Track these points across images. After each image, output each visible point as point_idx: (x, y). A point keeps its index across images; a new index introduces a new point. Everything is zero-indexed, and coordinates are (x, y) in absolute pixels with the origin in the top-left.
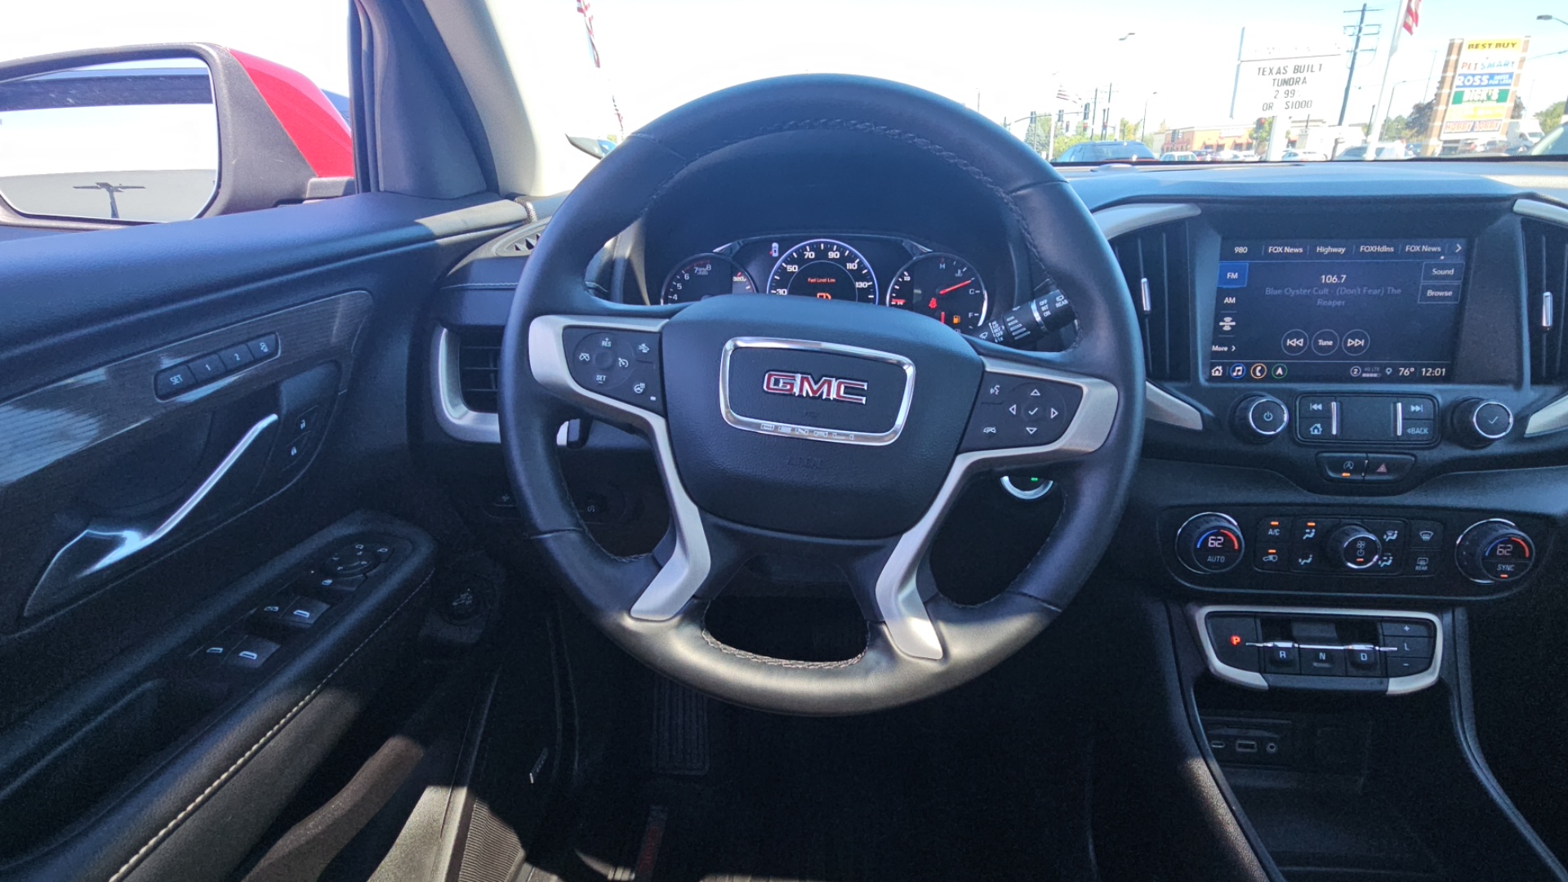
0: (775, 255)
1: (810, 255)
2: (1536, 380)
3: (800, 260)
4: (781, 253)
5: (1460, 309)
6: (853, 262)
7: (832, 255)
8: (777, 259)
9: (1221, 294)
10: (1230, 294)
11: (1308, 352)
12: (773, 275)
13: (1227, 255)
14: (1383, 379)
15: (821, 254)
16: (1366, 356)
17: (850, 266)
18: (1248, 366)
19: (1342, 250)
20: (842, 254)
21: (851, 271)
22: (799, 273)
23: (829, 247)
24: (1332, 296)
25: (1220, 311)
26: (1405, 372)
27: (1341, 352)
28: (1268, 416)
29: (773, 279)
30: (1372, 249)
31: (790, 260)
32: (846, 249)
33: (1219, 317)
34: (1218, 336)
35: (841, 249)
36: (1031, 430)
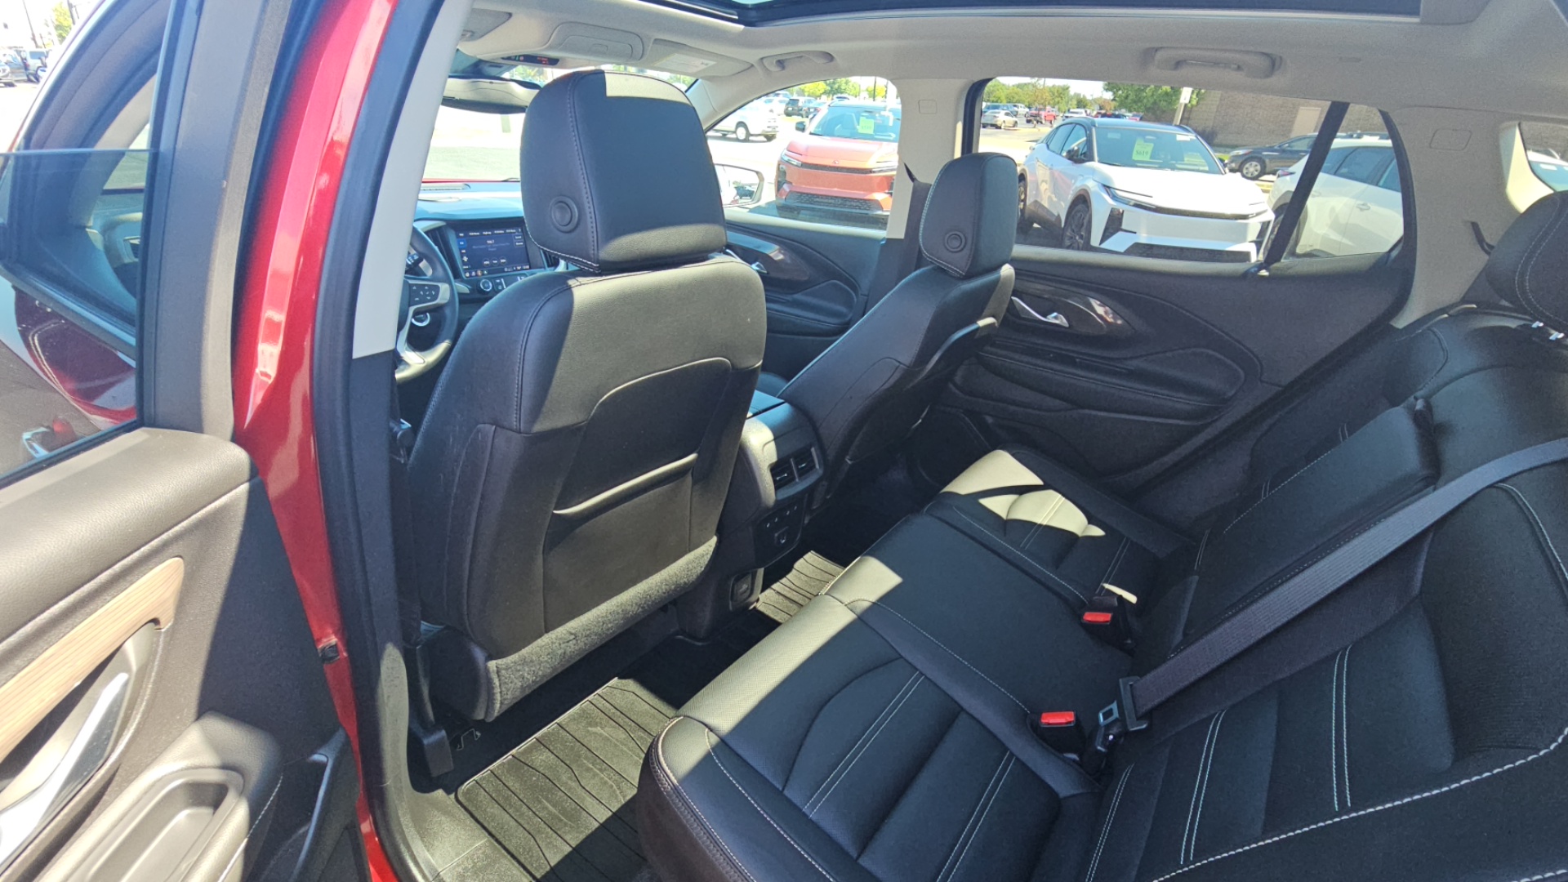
2: (549, 266)
5: (526, 247)
9: (460, 250)
10: (464, 249)
11: (492, 265)
13: (458, 237)
14: (514, 271)
16: (507, 264)
18: (476, 272)
19: (490, 233)
24: (492, 247)
25: (462, 255)
26: (519, 268)
27: (500, 264)
28: (486, 285)
30: (498, 232)
33: (462, 257)
34: (464, 263)
36: (429, 298)
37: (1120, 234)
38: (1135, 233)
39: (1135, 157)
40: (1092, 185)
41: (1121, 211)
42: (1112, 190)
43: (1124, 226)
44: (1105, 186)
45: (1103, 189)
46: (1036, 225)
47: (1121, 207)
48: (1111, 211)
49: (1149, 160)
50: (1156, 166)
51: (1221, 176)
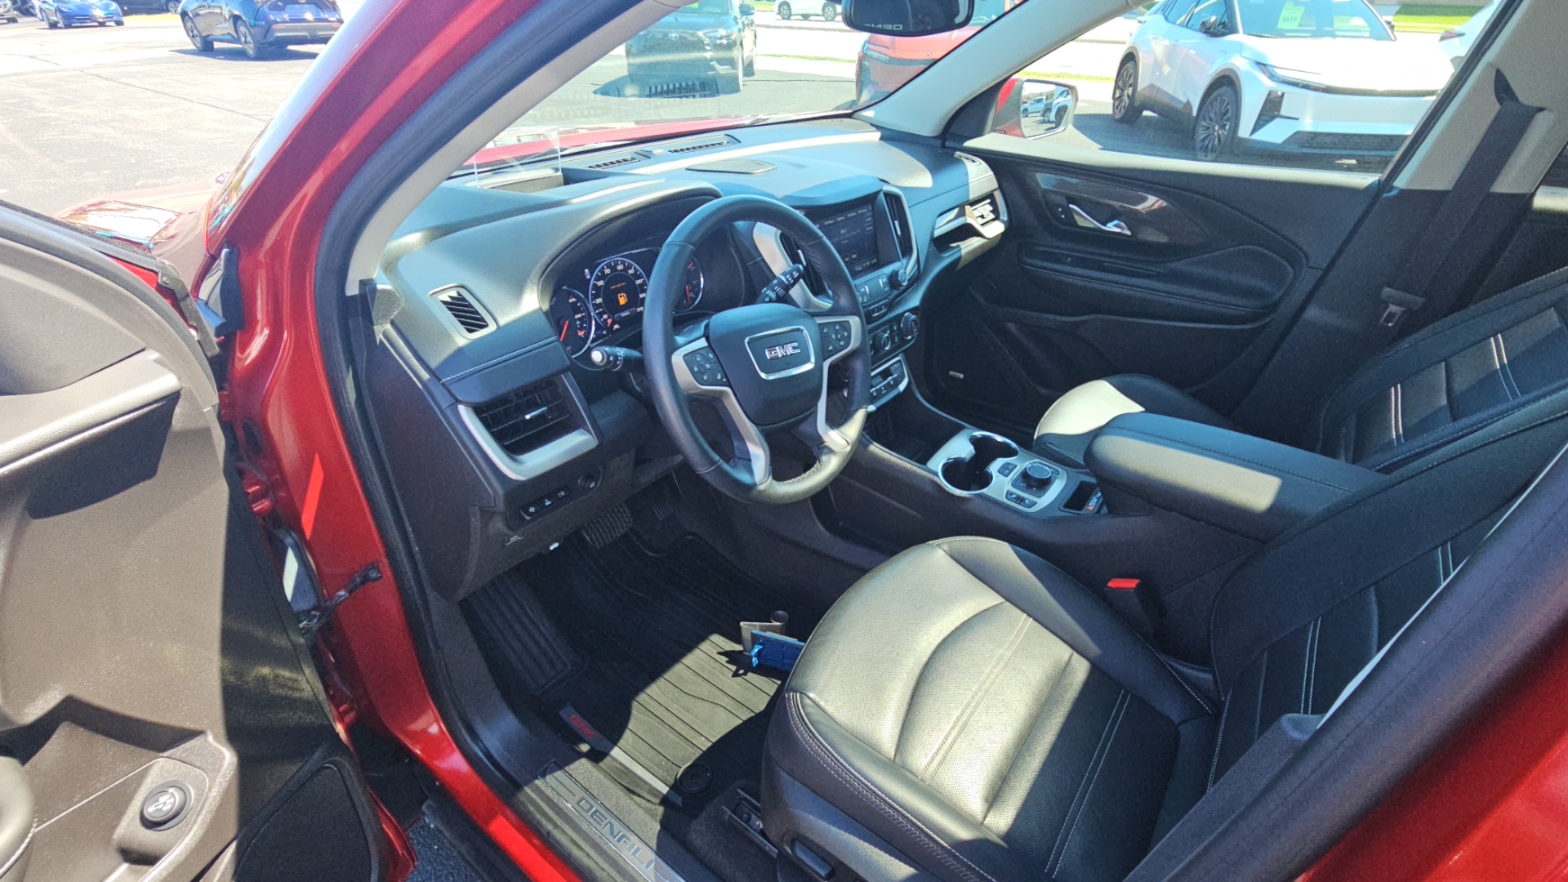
0: (588, 277)
1: (607, 271)
3: (602, 276)
4: (591, 275)
6: (631, 269)
7: (620, 267)
8: (590, 279)
12: (591, 292)
15: (613, 269)
16: (858, 261)
17: (631, 271)
19: (843, 218)
20: (624, 265)
21: (632, 274)
22: (605, 284)
23: (616, 264)
24: (845, 239)
29: (592, 294)
30: (851, 217)
31: (598, 279)
32: (625, 262)
35: (623, 263)
36: (841, 343)
37: (1277, 121)
38: (1297, 119)
39: (1281, 25)
40: (1241, 64)
41: (1280, 93)
42: (1270, 68)
43: (1283, 112)
44: (1258, 63)
45: (1256, 66)
46: (1146, 113)
47: (1280, 89)
48: (1269, 94)
49: (1296, 27)
50: (1309, 35)
51: (1390, 42)
